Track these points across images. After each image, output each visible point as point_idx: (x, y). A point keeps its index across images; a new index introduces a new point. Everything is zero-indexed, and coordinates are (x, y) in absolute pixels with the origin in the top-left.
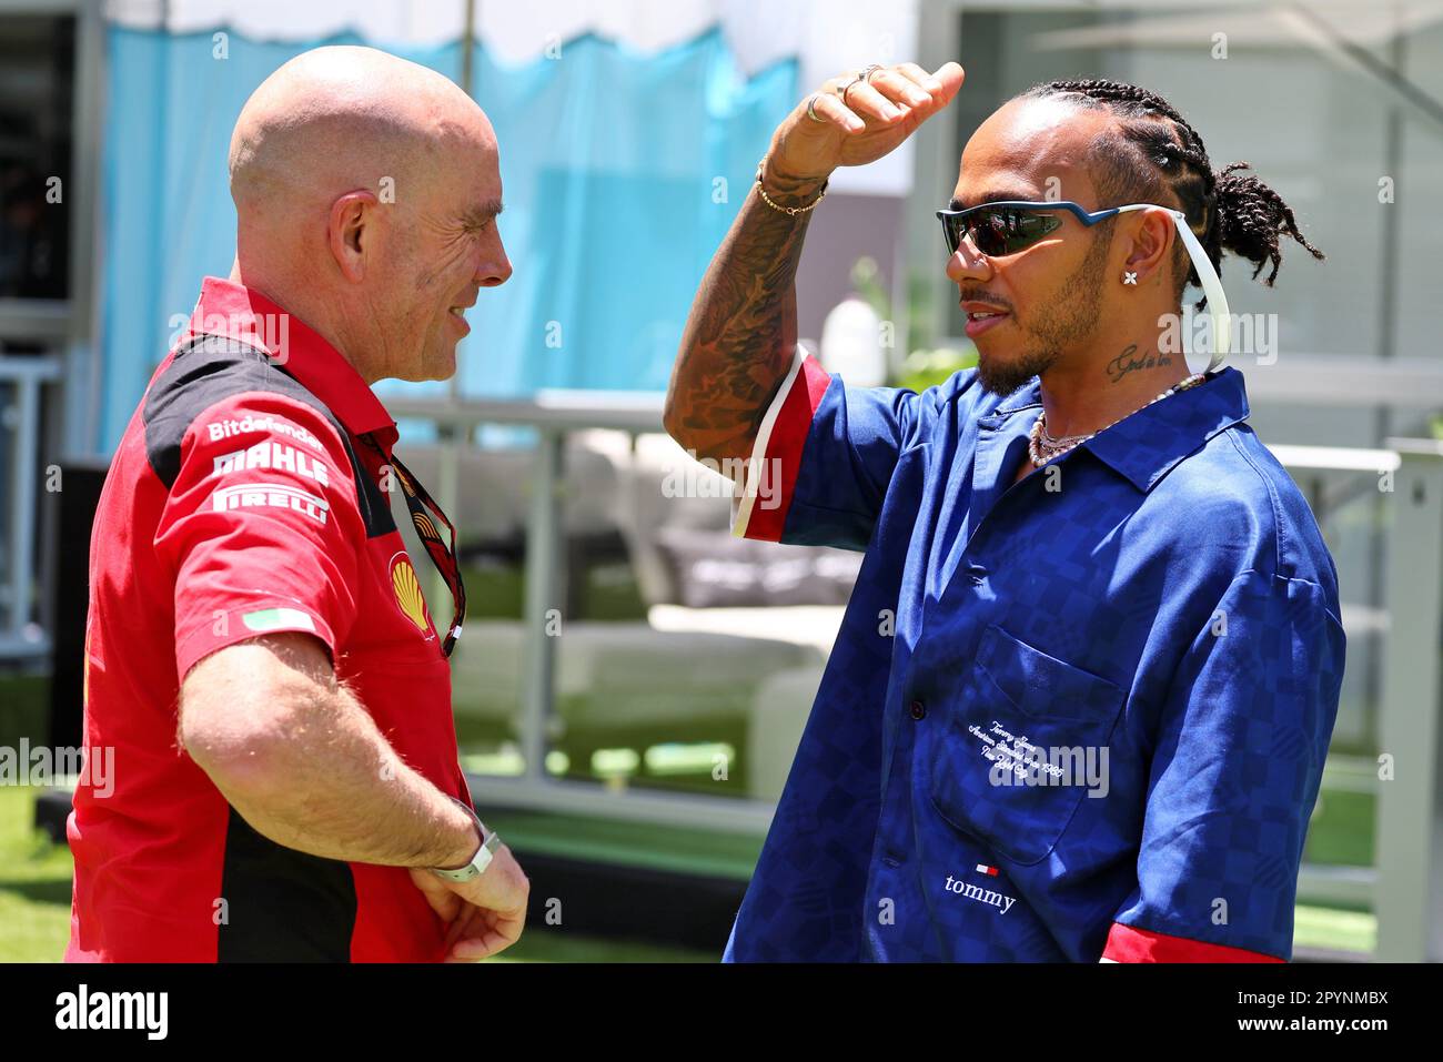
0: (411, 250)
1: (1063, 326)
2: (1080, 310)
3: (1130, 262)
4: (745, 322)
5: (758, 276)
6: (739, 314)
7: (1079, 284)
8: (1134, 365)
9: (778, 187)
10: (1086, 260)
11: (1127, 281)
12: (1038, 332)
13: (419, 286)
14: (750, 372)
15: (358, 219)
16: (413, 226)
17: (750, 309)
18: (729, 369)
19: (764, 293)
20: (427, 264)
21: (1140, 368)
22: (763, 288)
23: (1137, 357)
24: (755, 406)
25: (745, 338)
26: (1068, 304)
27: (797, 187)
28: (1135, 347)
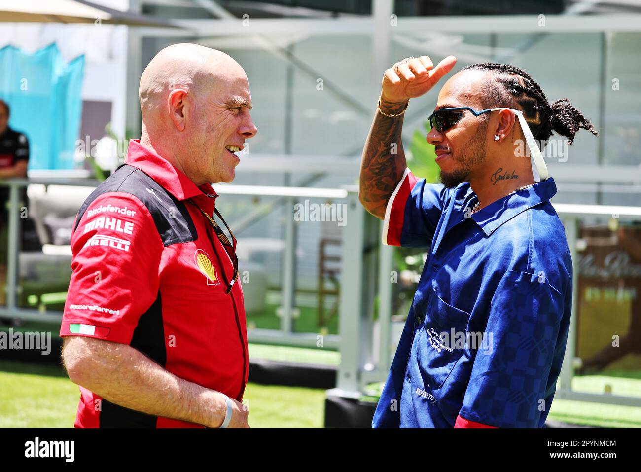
0: (203, 115)
1: (470, 158)
2: (477, 151)
3: (497, 131)
4: (379, 160)
5: (382, 142)
6: (376, 156)
7: (475, 140)
8: (501, 178)
9: (385, 106)
10: (477, 131)
11: (496, 139)
12: (459, 160)
13: (207, 132)
14: (382, 180)
15: (181, 103)
16: (204, 105)
17: (380, 155)
18: (374, 178)
19: (385, 148)
20: (211, 122)
21: (503, 179)
22: (384, 146)
23: (502, 174)
24: (387, 193)
25: (379, 166)
26: (471, 148)
27: (392, 106)
28: (501, 169)
